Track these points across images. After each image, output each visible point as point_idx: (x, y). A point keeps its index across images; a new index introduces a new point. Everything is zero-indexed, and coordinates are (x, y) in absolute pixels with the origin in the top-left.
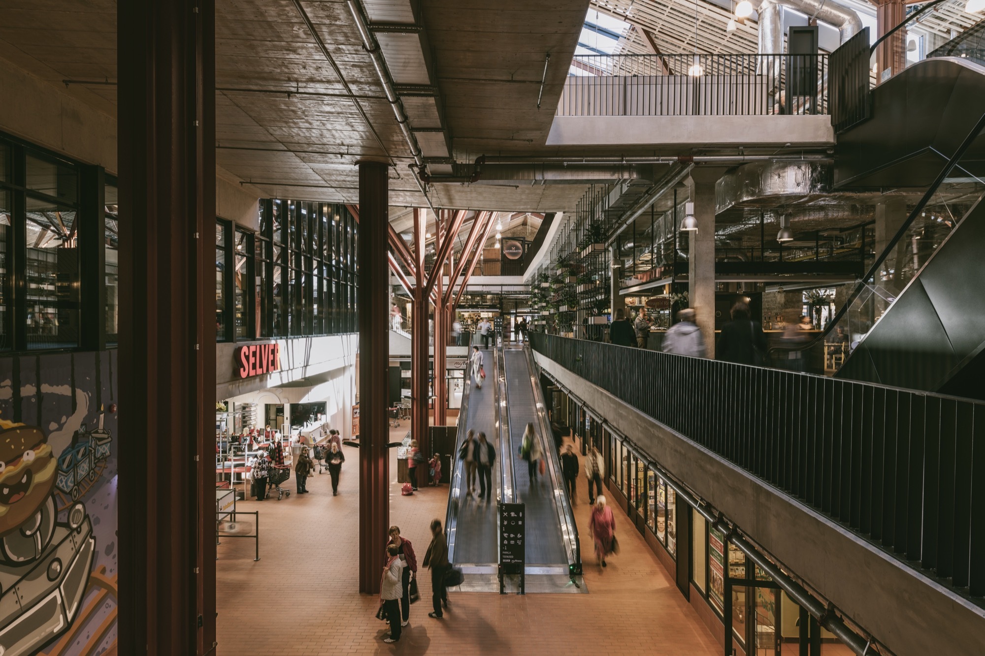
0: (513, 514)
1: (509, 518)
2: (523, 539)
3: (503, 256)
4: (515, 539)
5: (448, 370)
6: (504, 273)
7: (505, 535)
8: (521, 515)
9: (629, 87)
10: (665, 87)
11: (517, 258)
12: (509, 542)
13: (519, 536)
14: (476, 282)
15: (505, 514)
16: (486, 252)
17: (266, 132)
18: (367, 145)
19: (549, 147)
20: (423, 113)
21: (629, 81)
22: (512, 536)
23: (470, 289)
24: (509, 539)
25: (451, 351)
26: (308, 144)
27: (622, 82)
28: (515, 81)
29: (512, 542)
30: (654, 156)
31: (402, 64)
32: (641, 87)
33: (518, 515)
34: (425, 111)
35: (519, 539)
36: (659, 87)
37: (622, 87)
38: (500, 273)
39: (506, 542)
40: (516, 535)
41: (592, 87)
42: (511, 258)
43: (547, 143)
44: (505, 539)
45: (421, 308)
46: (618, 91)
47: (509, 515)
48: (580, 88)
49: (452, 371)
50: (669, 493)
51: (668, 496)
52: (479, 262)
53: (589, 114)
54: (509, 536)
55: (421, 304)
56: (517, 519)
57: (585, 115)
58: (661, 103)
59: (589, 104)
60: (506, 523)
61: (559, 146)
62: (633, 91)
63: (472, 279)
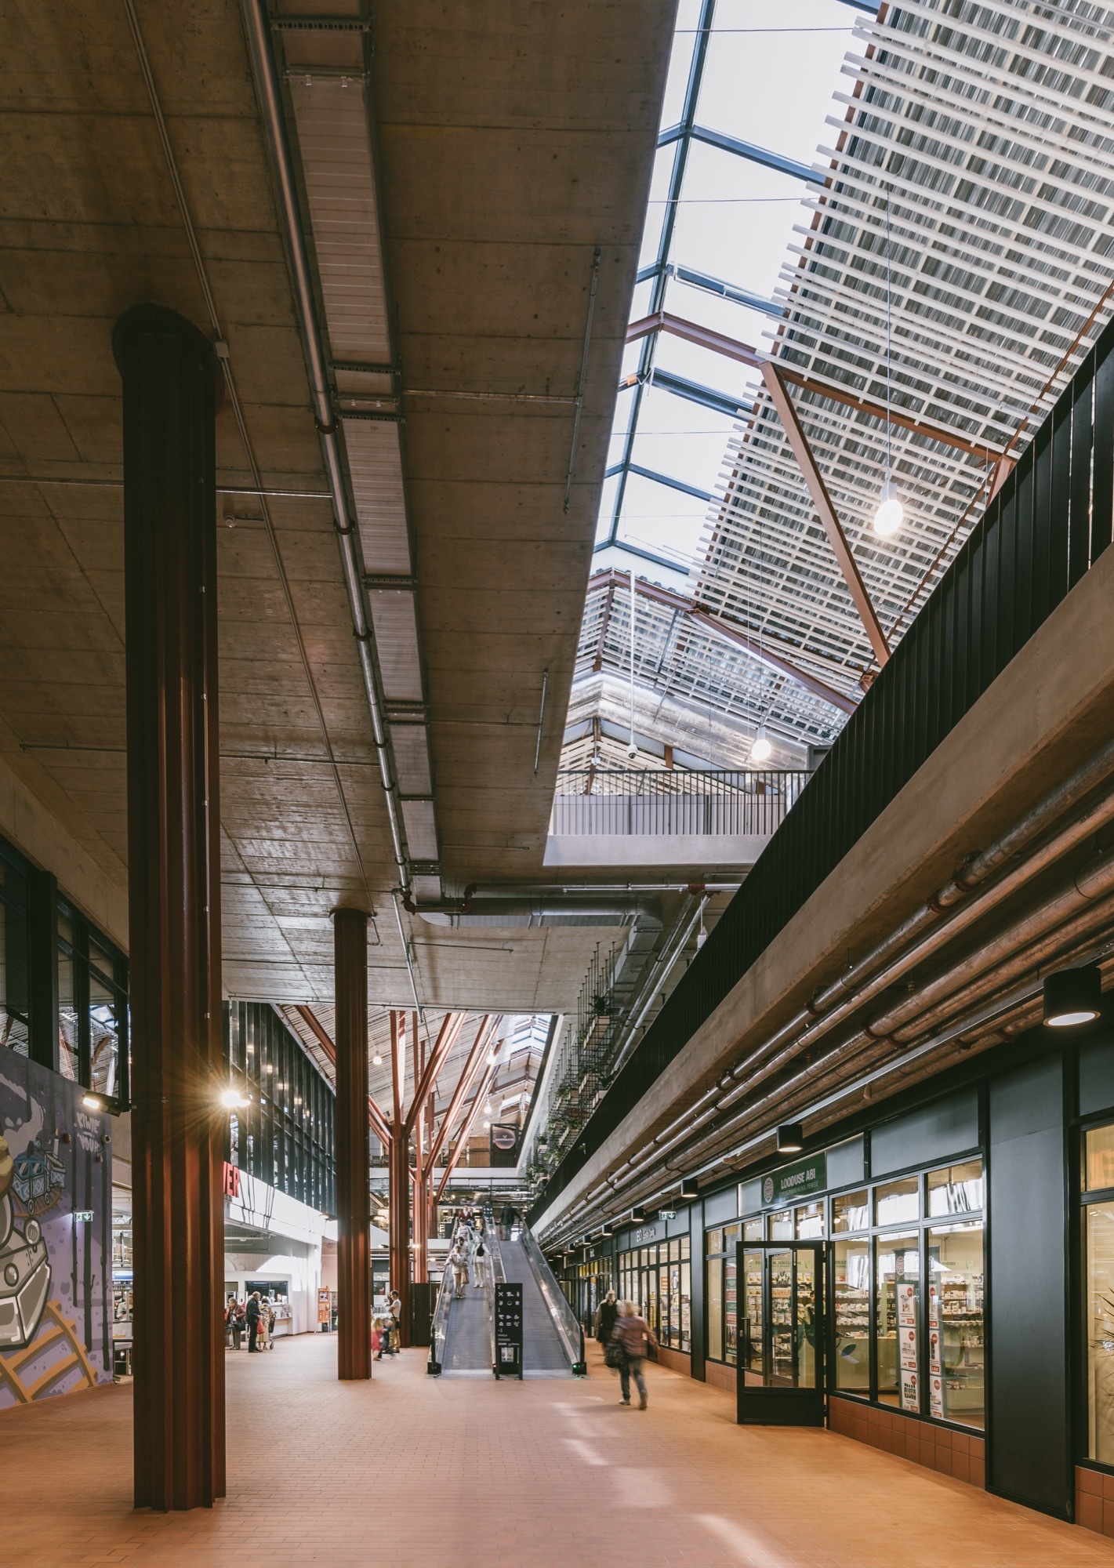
0: (509, 1294)
1: (505, 1299)
2: (520, 1320)
3: (494, 1146)
4: (512, 1320)
5: (429, 1272)
6: (495, 1164)
7: (501, 1316)
8: (518, 1295)
9: (634, 807)
10: (674, 807)
11: (509, 1147)
12: (505, 1324)
13: (516, 1317)
14: (461, 1175)
15: (501, 1294)
16: (472, 1141)
17: (233, 851)
18: (346, 875)
19: (546, 867)
20: (412, 761)
21: (634, 801)
22: (508, 1317)
23: (454, 1182)
24: (505, 1321)
25: (432, 1244)
26: (278, 874)
27: (626, 802)
28: (511, 724)
29: (509, 1324)
30: (663, 883)
31: (393, 658)
32: (647, 807)
33: (515, 1294)
34: (415, 758)
35: (517, 1320)
36: (667, 807)
37: (626, 807)
38: (489, 1164)
39: (501, 1324)
40: (513, 1316)
41: (594, 807)
42: (501, 1147)
43: (544, 864)
44: (501, 1320)
45: (400, 1147)
46: (622, 812)
47: (505, 1294)
48: (580, 807)
49: (433, 1274)
50: (683, 1313)
51: (683, 1316)
52: (464, 1153)
53: (590, 833)
54: (505, 1317)
55: (400, 1141)
56: (514, 1299)
57: (587, 834)
58: (670, 824)
59: (591, 825)
60: (501, 1303)
61: (559, 868)
62: (638, 811)
63: (456, 1172)
